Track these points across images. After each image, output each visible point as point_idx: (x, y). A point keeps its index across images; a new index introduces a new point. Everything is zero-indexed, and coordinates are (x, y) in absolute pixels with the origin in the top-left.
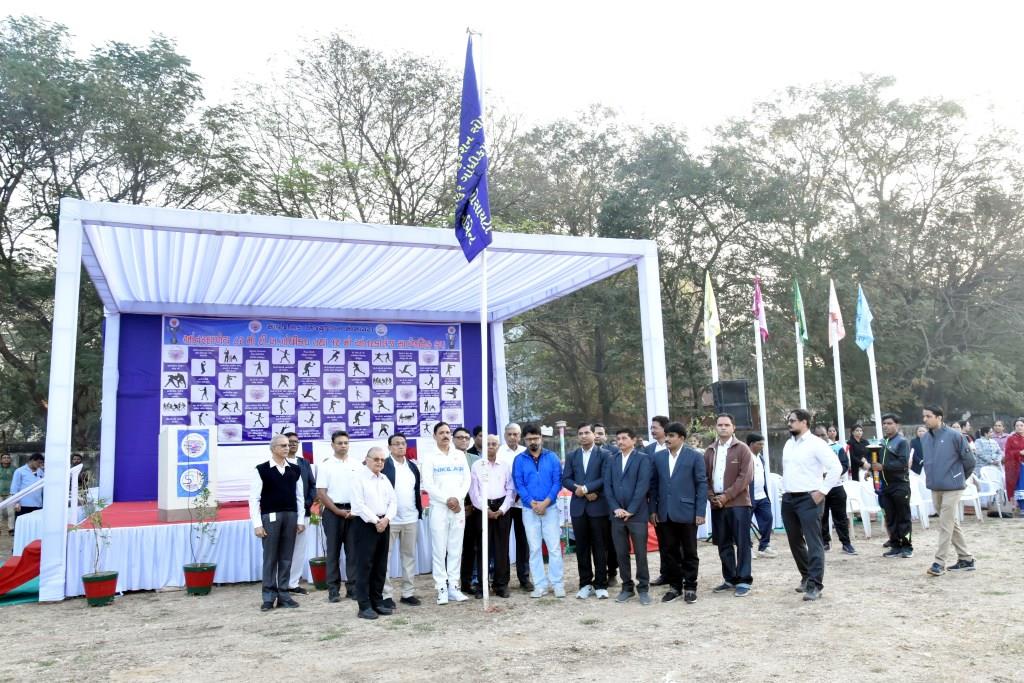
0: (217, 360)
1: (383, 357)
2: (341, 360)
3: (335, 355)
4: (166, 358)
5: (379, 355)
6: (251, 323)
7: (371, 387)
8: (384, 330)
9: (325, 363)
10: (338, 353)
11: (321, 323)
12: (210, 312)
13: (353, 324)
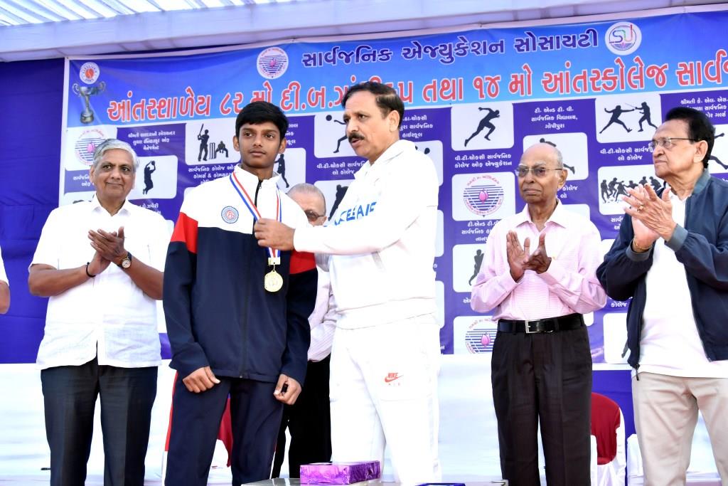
0: (181, 154)
1: (631, 119)
2: (503, 136)
3: (485, 123)
4: (72, 159)
5: (617, 112)
6: (260, 56)
7: (594, 205)
8: (634, 37)
9: (457, 145)
10: (494, 114)
11: (453, 36)
12: (157, 34)
13: (532, 32)
